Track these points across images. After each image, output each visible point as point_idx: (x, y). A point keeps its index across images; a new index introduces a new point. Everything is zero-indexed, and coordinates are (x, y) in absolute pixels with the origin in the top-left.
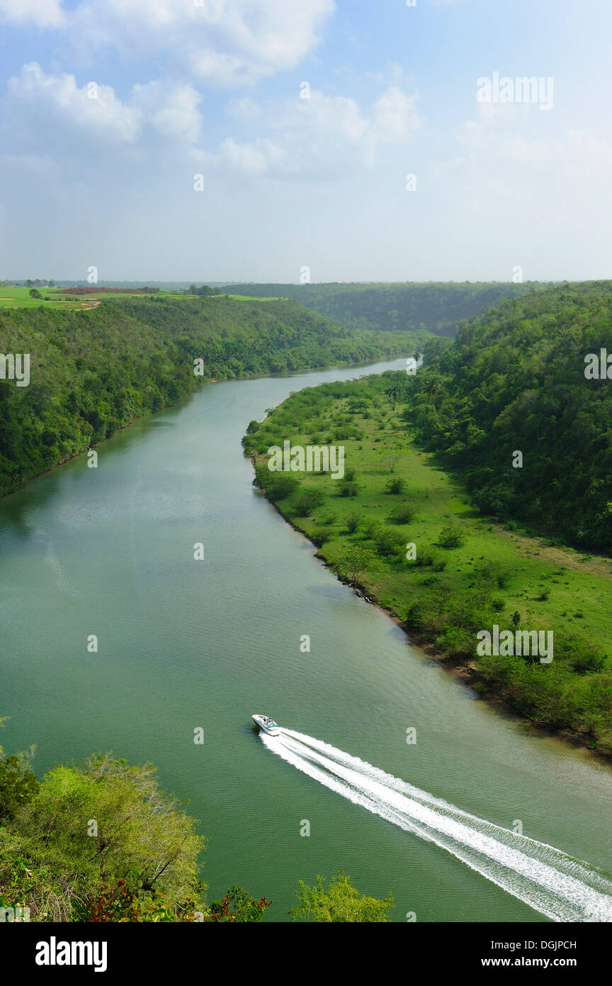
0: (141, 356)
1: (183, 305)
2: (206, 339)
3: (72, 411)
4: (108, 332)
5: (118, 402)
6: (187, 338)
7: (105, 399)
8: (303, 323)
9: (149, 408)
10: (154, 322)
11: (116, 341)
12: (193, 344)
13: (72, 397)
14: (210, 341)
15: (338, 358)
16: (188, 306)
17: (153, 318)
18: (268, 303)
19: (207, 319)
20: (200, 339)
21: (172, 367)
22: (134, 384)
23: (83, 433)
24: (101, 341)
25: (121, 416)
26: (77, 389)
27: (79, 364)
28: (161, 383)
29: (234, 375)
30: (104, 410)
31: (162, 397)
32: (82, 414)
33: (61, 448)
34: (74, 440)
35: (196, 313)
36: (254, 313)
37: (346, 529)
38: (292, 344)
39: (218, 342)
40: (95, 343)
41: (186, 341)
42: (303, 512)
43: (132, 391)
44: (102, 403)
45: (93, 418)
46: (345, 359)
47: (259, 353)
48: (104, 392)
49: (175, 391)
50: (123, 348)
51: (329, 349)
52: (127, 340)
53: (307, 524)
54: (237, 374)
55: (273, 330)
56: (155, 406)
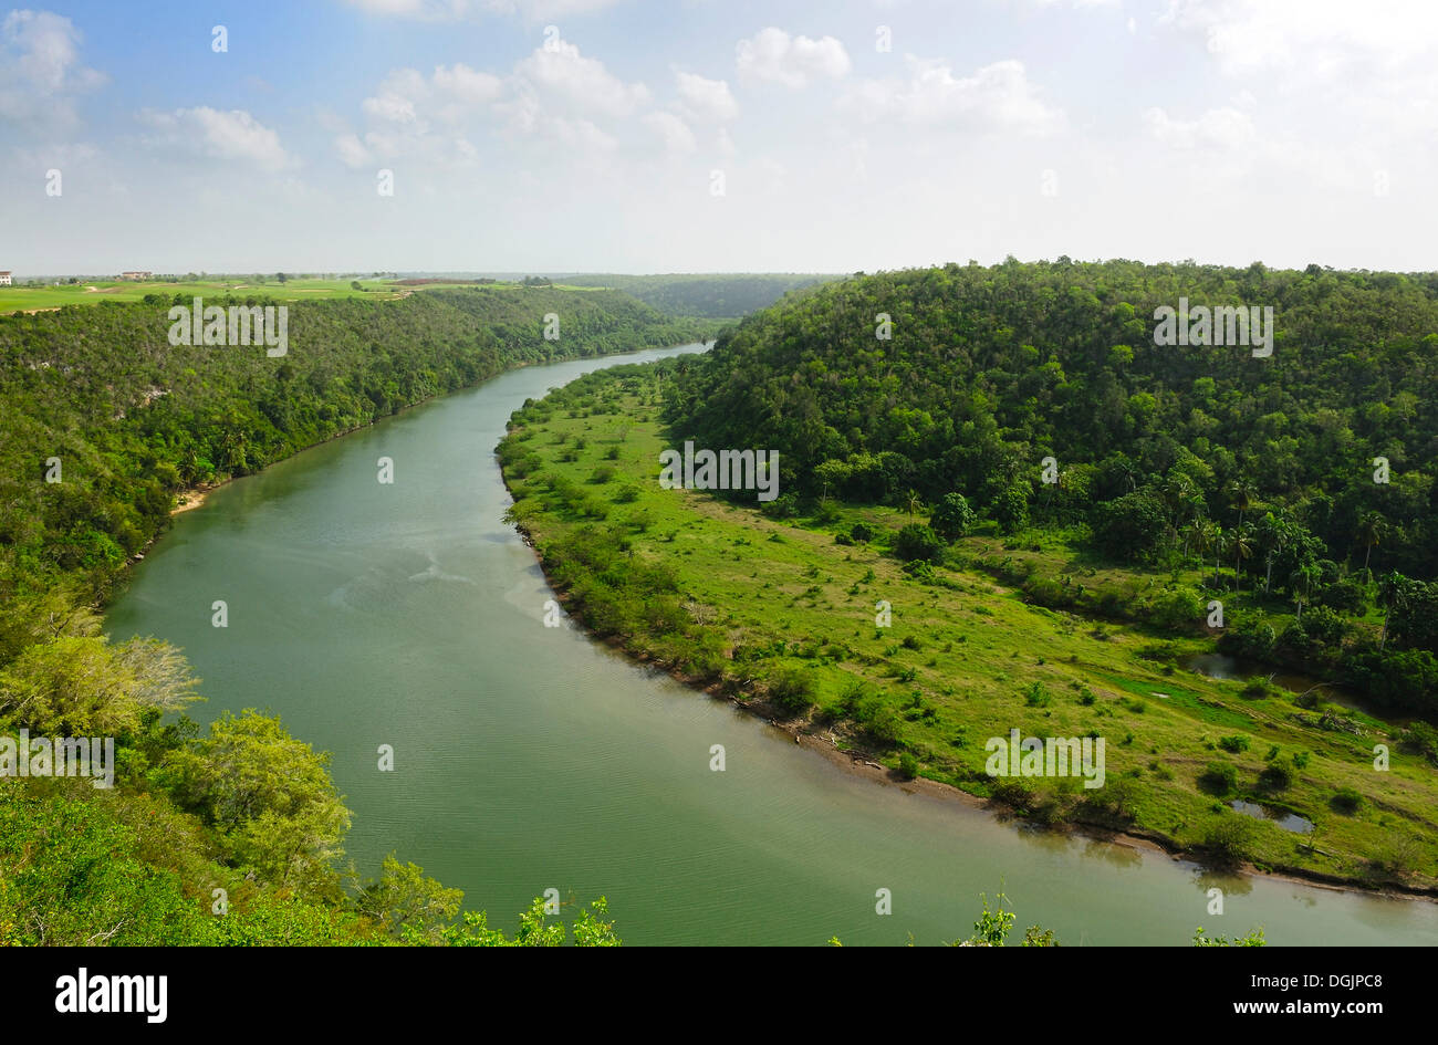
0: (445, 342)
1: (505, 295)
2: (522, 325)
3: (357, 390)
4: (414, 319)
5: (406, 383)
6: (503, 324)
7: (394, 380)
8: (626, 311)
9: (445, 387)
10: (473, 310)
11: (419, 327)
12: (507, 330)
13: (356, 378)
14: (526, 327)
15: (649, 343)
16: (509, 296)
17: (474, 307)
18: (594, 292)
19: (526, 308)
20: (516, 325)
21: (478, 351)
22: (432, 367)
23: (364, 409)
24: (405, 328)
25: (409, 395)
26: (364, 371)
27: (374, 349)
28: (460, 365)
29: (544, 358)
30: (392, 390)
31: (459, 378)
32: (367, 392)
33: (339, 423)
34: (353, 415)
35: (517, 301)
36: (577, 302)
37: (546, 488)
38: (609, 330)
39: (535, 328)
40: (399, 330)
41: (502, 327)
42: (520, 475)
43: (429, 372)
44: (391, 383)
45: (377, 397)
46: (656, 343)
47: (574, 338)
48: (395, 374)
49: (473, 373)
50: (427, 334)
51: (642, 334)
52: (431, 327)
53: (518, 484)
54: (547, 357)
55: (593, 317)
56: (452, 388)
